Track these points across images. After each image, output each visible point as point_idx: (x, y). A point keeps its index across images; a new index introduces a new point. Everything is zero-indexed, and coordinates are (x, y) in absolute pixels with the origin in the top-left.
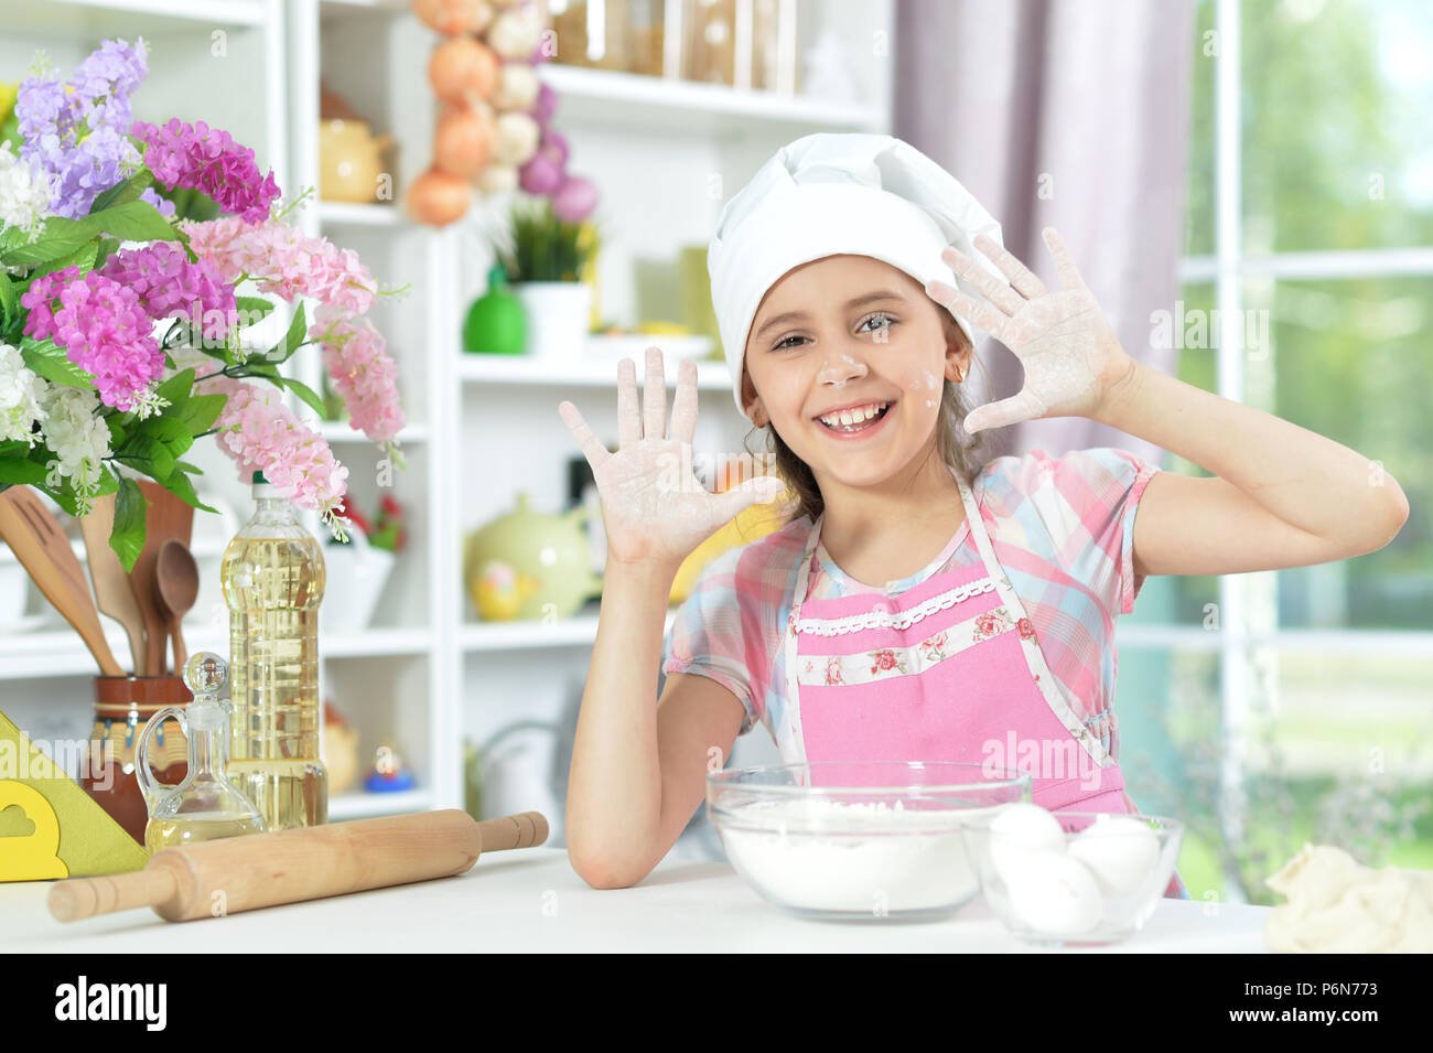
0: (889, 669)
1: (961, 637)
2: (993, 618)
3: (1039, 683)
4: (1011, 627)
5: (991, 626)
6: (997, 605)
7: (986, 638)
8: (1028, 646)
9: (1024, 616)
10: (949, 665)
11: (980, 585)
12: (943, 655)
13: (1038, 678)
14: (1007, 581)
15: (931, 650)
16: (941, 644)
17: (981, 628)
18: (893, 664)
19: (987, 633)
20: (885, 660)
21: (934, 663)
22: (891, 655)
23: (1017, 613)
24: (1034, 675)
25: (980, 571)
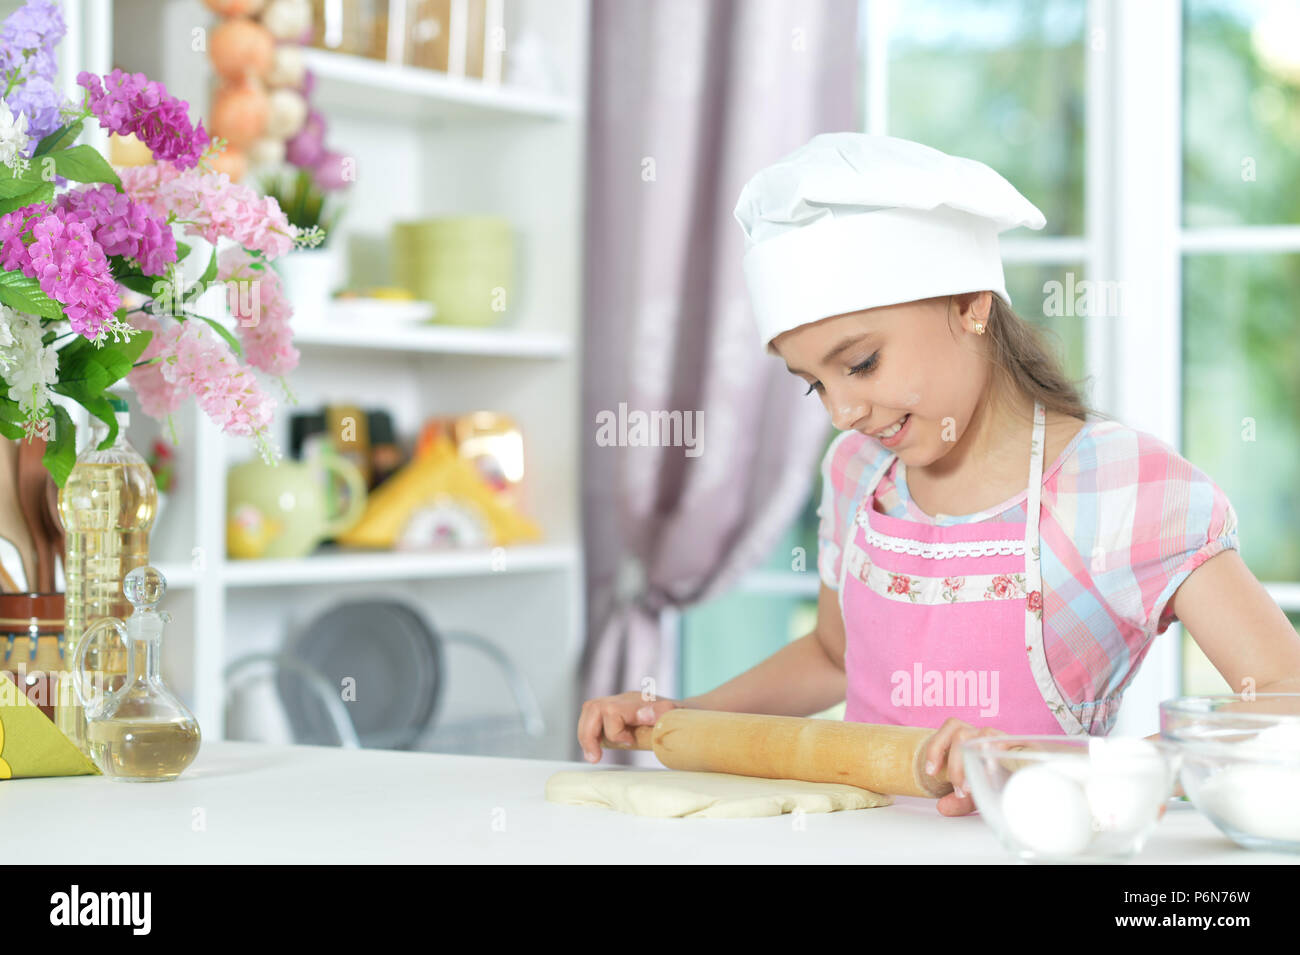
0: (900, 593)
1: (976, 588)
2: (1009, 582)
3: (1029, 654)
4: (1022, 596)
5: (1004, 589)
6: (1018, 571)
7: (996, 598)
8: (1031, 619)
9: (1039, 590)
10: (955, 609)
11: (1011, 546)
12: (954, 599)
13: (1030, 648)
14: (1038, 551)
15: (947, 589)
16: (957, 587)
17: (995, 588)
18: (905, 590)
19: (998, 594)
20: (900, 584)
21: (945, 602)
22: (906, 581)
23: (1032, 584)
24: (1027, 645)
25: (1018, 533)
